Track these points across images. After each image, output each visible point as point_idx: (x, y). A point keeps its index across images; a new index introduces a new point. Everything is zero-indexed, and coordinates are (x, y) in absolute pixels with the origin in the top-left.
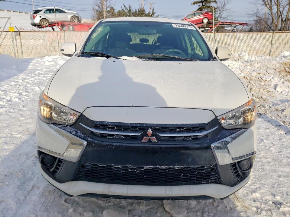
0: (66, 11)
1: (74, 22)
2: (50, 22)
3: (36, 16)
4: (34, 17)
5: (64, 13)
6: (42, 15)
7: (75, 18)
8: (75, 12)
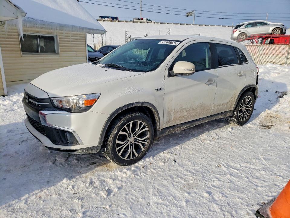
0: (269, 23)
1: (276, 34)
2: (248, 36)
3: (236, 31)
4: (234, 31)
5: (266, 26)
6: (242, 29)
7: (278, 30)
8: (279, 24)
